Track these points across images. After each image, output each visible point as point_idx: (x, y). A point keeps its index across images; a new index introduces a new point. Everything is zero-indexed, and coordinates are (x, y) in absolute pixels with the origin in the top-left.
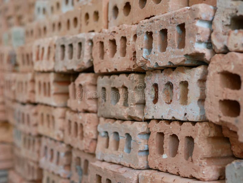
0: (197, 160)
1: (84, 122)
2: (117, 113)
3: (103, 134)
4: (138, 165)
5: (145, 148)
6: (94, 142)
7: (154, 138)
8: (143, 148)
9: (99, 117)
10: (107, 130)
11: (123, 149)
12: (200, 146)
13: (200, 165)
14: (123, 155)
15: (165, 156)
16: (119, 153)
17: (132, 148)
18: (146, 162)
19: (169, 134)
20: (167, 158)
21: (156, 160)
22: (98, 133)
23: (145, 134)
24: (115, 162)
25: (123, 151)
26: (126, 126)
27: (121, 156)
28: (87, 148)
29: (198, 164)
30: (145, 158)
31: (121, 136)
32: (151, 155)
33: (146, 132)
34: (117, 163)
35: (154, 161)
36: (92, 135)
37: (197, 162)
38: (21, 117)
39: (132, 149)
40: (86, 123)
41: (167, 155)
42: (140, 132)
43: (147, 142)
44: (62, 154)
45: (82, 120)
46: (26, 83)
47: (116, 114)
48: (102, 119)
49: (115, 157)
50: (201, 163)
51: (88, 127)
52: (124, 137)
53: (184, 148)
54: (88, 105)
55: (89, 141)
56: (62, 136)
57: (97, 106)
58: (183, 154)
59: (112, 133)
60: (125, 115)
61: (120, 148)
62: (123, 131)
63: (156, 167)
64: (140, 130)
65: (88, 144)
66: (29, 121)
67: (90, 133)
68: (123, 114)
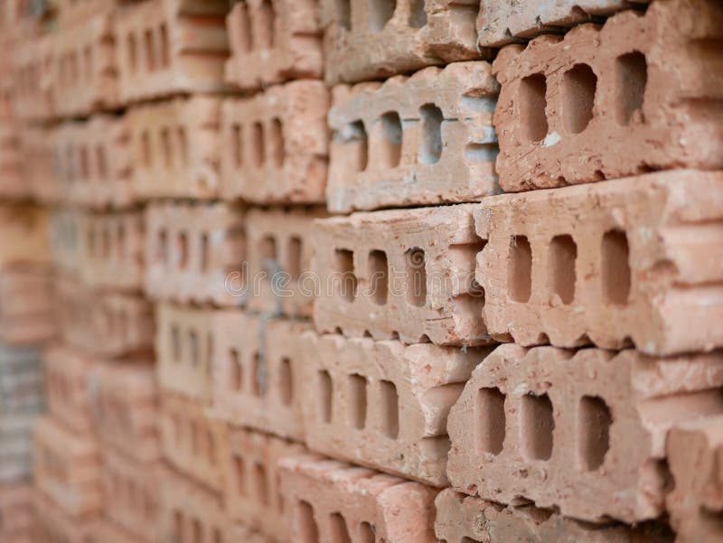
0: (661, 113)
1: (285, 109)
2: (391, 49)
3: (348, 132)
4: (467, 188)
5: (485, 136)
6: (320, 166)
7: (513, 97)
8: (481, 136)
9: (329, 89)
10: (361, 115)
11: (416, 155)
12: (666, 68)
13: (670, 124)
14: (418, 174)
15: (551, 139)
16: (402, 171)
17: (444, 144)
18: (491, 178)
19: (563, 70)
20: (559, 142)
21: (525, 159)
22: (331, 134)
23: (483, 97)
24: (391, 200)
25: (416, 162)
26: (424, 82)
27: (411, 179)
28: (300, 186)
29: (664, 121)
30: (488, 165)
31: (407, 120)
32: (506, 151)
33: (484, 90)
34: (400, 202)
35: (517, 167)
36: (313, 143)
37: (659, 118)
38: (76, 161)
39: (446, 145)
40: (291, 110)
41: (560, 133)
42: (467, 90)
43: (492, 119)
44: (218, 237)
45: (277, 107)
46: (88, 51)
47: (389, 56)
48: (341, 91)
49: (391, 187)
50: (674, 116)
51: (299, 122)
52: (417, 120)
53: (613, 92)
54: (294, 53)
55: (305, 162)
56: (212, 180)
57: (324, 57)
58: (613, 112)
59: (377, 120)
60: (418, 48)
61: (407, 155)
62: (412, 102)
63: (523, 183)
64: (467, 82)
65: (302, 173)
66: (103, 168)
67: (305, 138)
68: (411, 48)
